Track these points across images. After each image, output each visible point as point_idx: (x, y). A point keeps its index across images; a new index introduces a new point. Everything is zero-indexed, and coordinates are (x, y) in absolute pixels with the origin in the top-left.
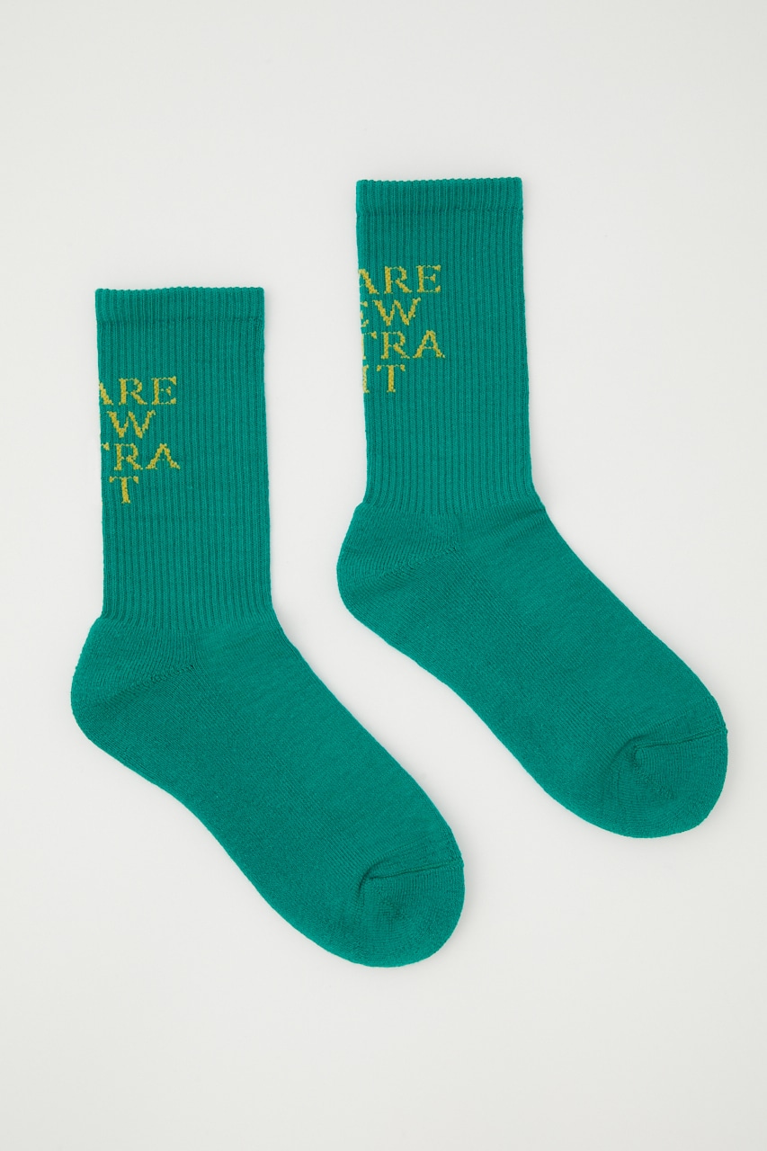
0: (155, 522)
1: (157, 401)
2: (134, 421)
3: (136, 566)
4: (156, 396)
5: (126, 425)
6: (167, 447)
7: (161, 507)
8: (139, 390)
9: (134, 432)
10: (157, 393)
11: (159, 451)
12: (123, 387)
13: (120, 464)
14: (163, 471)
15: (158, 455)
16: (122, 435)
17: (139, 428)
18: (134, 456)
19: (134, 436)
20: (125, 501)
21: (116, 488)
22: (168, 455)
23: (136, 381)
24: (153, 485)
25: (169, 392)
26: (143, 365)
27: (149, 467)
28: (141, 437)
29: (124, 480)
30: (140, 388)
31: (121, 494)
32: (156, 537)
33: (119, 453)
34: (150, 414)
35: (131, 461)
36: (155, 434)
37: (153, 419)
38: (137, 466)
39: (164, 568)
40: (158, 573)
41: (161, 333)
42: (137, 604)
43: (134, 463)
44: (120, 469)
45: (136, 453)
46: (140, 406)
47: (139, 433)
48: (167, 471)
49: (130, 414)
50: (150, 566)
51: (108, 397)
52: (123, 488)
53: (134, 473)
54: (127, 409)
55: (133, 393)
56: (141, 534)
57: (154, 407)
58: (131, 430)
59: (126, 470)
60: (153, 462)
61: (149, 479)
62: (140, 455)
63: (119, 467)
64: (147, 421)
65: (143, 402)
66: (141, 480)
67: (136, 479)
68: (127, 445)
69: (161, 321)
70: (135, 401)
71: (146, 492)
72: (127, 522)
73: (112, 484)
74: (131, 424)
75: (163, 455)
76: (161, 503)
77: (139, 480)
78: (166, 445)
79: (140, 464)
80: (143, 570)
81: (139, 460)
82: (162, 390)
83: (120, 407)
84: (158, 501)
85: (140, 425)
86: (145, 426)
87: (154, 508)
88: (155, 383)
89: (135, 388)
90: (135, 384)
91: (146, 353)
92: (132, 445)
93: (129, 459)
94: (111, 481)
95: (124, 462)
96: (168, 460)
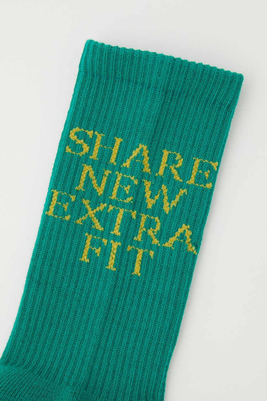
0: (157, 302)
1: (192, 181)
2: (166, 195)
3: (125, 340)
4: (193, 176)
5: (157, 197)
6: (189, 229)
7: (167, 288)
8: (178, 166)
9: (162, 206)
10: (194, 173)
11: (180, 231)
12: (164, 159)
13: (140, 235)
14: (179, 253)
15: (178, 234)
16: (150, 206)
17: (168, 204)
18: (156, 230)
19: (161, 210)
20: (135, 272)
21: (131, 258)
22: (188, 237)
23: (178, 156)
24: (165, 263)
25: (207, 175)
26: (190, 142)
27: (166, 245)
28: (167, 213)
29: (141, 252)
30: (180, 164)
31: (134, 266)
32: (153, 316)
33: (142, 224)
34: (182, 192)
35: (152, 234)
36: (181, 213)
37: (183, 198)
38: (156, 241)
39: (153, 348)
40: (144, 351)
41: (217, 115)
42: (116, 378)
43: (154, 237)
44: (140, 240)
45: (158, 228)
46: (175, 181)
47: (167, 209)
48: (183, 254)
49: (164, 187)
50: (139, 344)
51: (148, 165)
52: (137, 260)
53: (151, 247)
54: (162, 181)
55: (172, 168)
56: (141, 310)
57: (188, 187)
58: (160, 204)
59: (145, 244)
60: (172, 240)
61: (163, 257)
62: (161, 230)
63: (139, 238)
64: (177, 199)
65: (178, 178)
66: (156, 256)
67: (152, 253)
68: (152, 217)
69: (221, 104)
70: (171, 175)
71: (157, 269)
72: (130, 295)
73: (129, 253)
74: (162, 197)
75: (182, 236)
76: (168, 284)
77: (154, 255)
78: (188, 227)
79: (159, 239)
80: (130, 346)
81: (159, 236)
82: (201, 171)
83: (156, 177)
84: (166, 280)
85: (170, 201)
86: (174, 203)
87: (160, 286)
88: (196, 162)
89: (175, 162)
90: (177, 159)
91: (197, 131)
92: (157, 218)
93: (150, 232)
94: (128, 250)
95: (145, 234)
96: (187, 241)
